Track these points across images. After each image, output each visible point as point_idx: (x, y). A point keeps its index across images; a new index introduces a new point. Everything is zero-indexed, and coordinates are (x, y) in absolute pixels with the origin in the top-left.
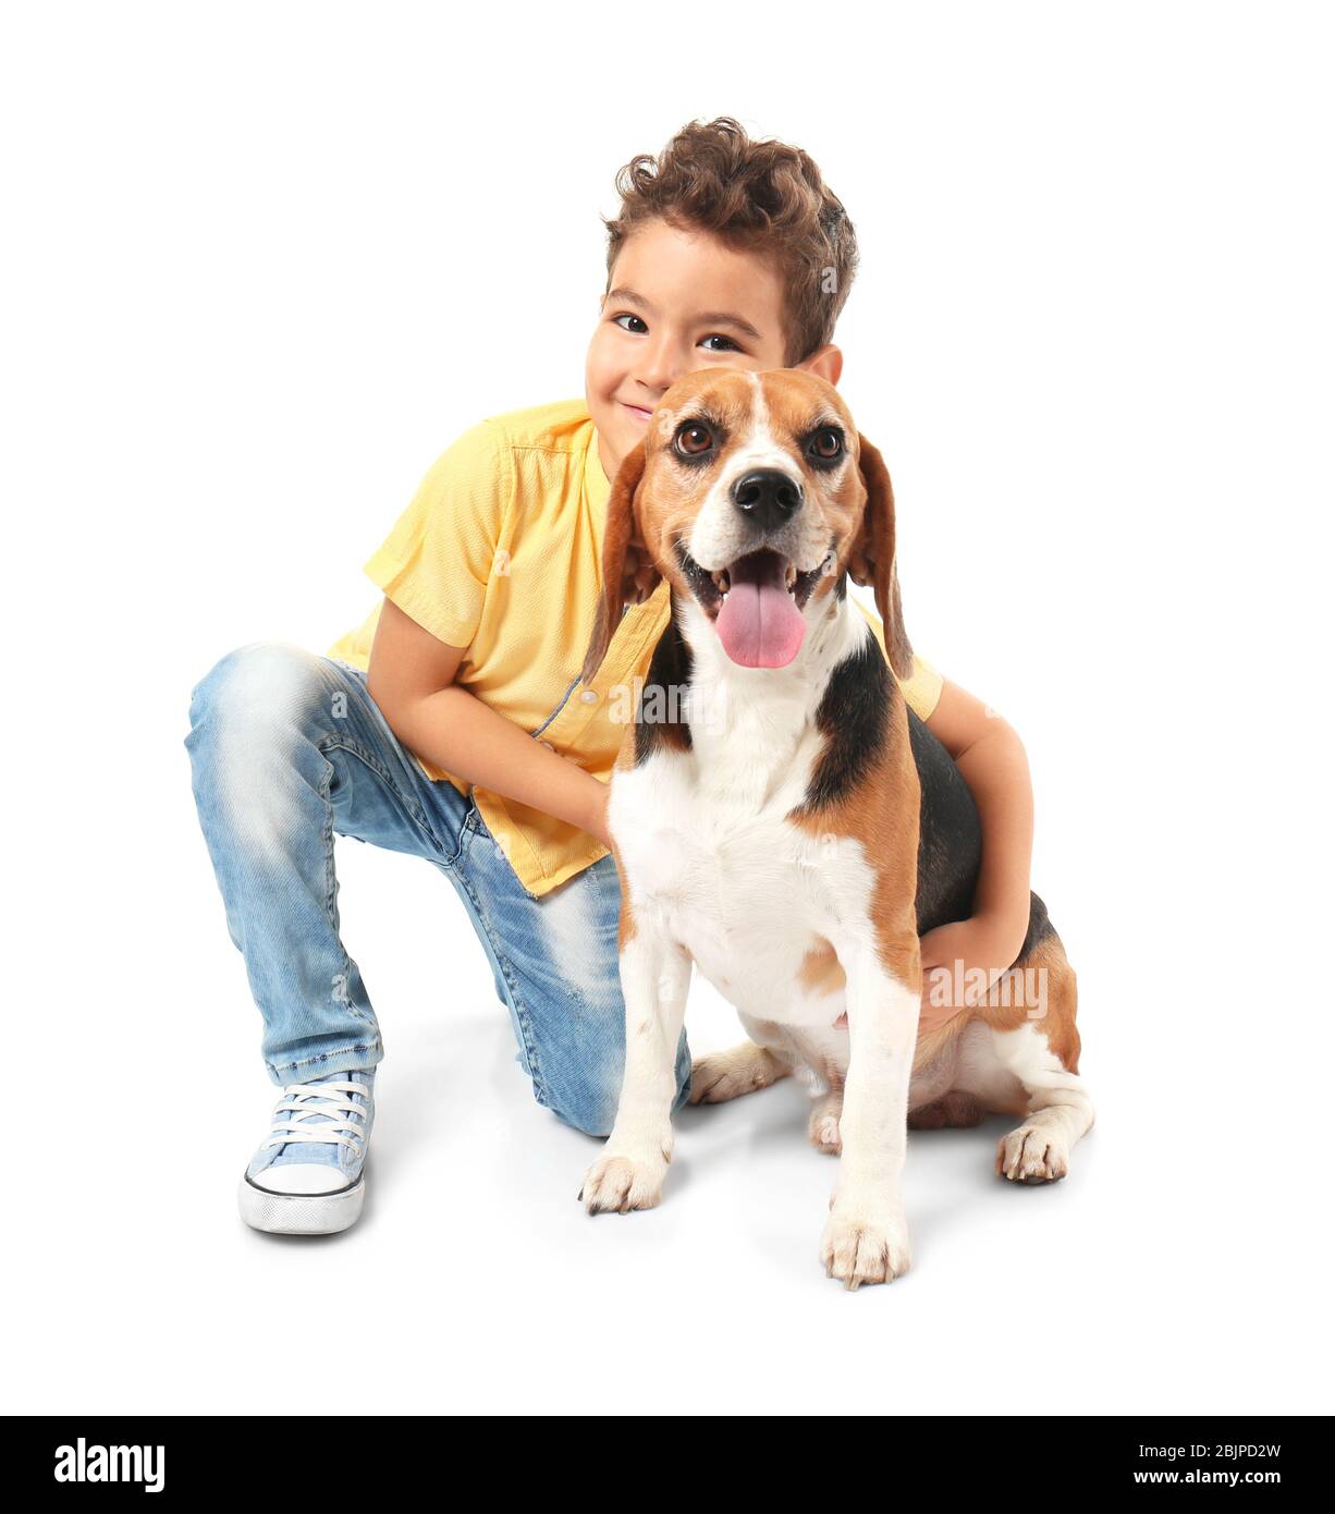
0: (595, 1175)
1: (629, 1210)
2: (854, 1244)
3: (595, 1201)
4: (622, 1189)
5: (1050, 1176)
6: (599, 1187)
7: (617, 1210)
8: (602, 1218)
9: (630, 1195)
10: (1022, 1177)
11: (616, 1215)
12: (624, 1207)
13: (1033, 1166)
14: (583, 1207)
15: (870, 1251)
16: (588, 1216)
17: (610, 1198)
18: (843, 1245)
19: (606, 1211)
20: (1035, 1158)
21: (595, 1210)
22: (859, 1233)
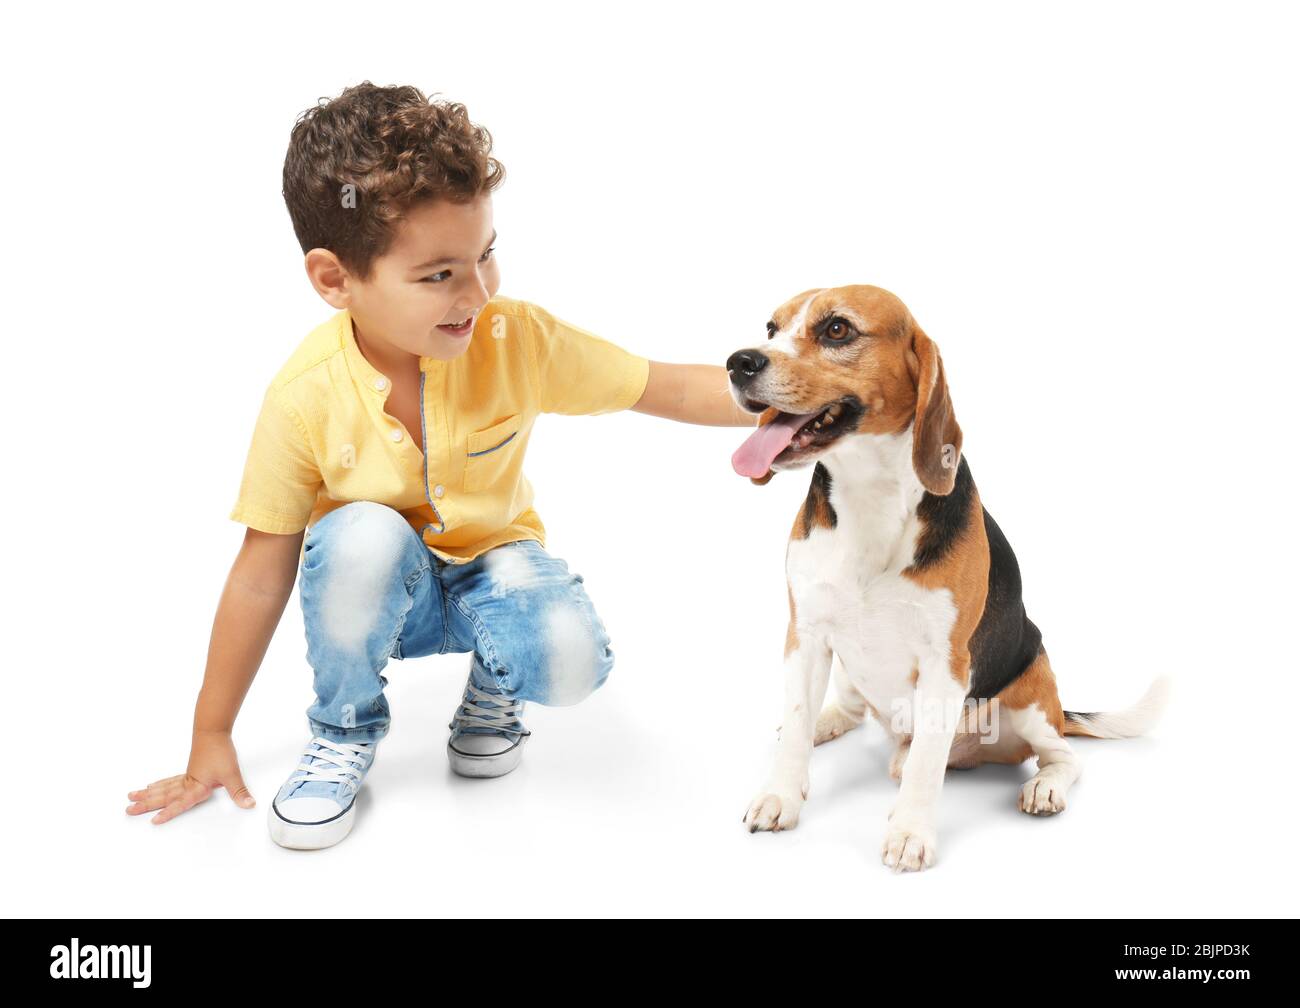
0: (755, 807)
1: (779, 830)
2: (902, 845)
3: (755, 823)
4: (774, 816)
5: (1054, 810)
6: (758, 814)
7: (771, 830)
8: (757, 835)
9: (779, 819)
10: (1036, 811)
11: (770, 833)
12: (776, 828)
13: (1043, 804)
14: (746, 827)
15: (913, 850)
16: (750, 833)
17: (764, 821)
18: (896, 844)
19: (761, 830)
20: (1044, 799)
21: (754, 829)
22: (906, 839)
